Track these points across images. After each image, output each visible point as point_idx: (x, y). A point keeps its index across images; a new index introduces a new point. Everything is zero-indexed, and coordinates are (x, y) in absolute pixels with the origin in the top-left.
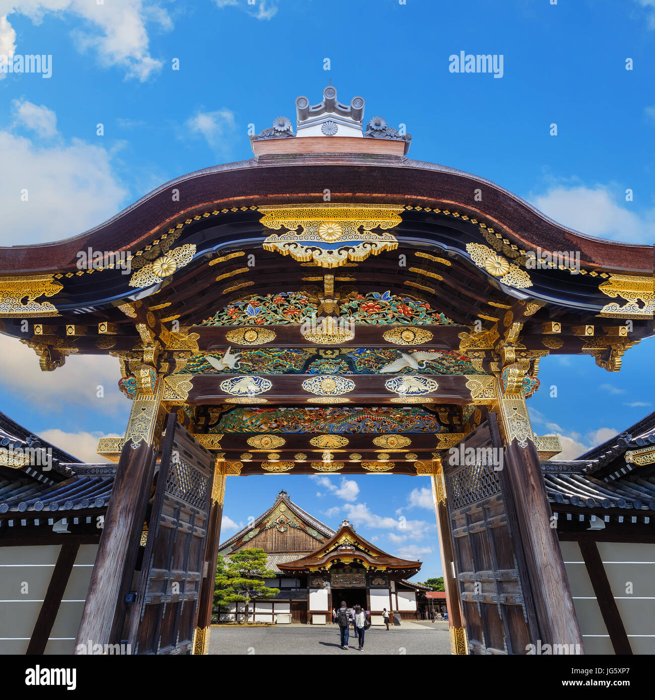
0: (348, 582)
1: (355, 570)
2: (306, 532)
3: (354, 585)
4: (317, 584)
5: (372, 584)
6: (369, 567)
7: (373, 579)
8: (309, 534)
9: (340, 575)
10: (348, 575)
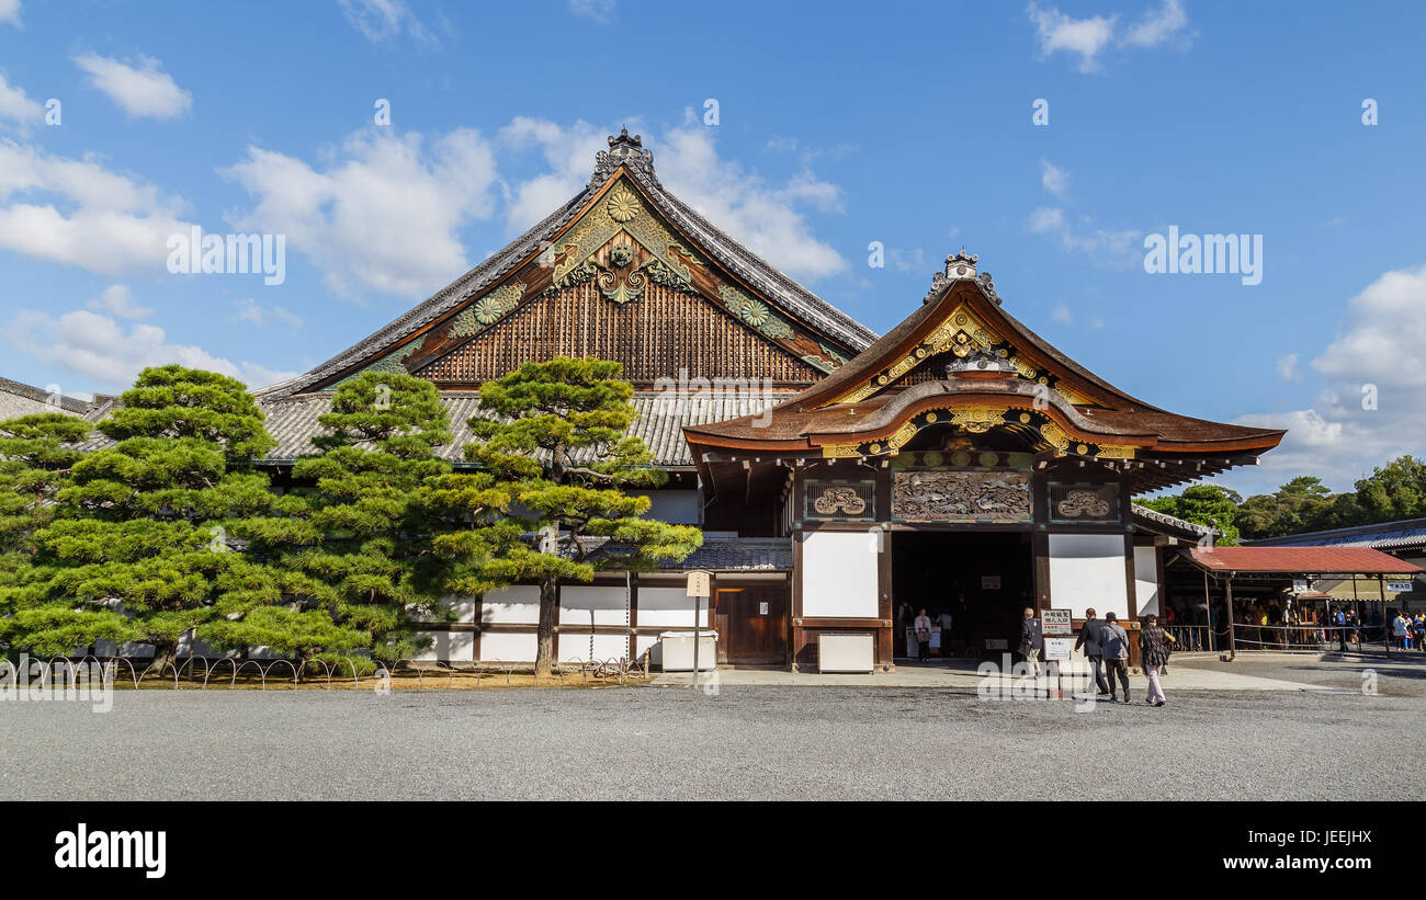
0: (960, 506)
1: (989, 457)
2: (720, 309)
3: (984, 518)
4: (833, 510)
5: (1056, 515)
6: (1066, 446)
7: (1059, 496)
8: (731, 317)
9: (929, 478)
10: (964, 475)
